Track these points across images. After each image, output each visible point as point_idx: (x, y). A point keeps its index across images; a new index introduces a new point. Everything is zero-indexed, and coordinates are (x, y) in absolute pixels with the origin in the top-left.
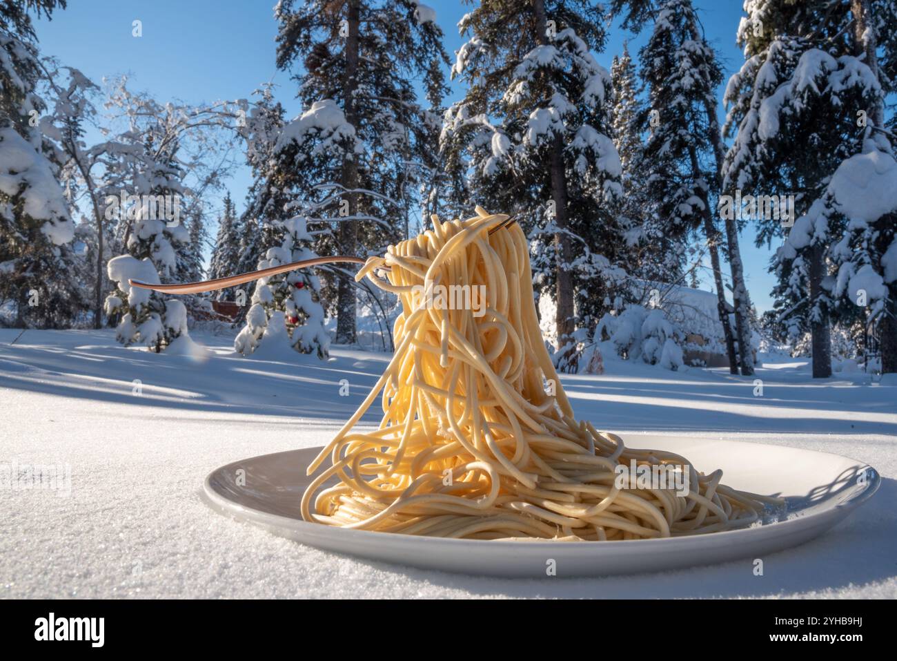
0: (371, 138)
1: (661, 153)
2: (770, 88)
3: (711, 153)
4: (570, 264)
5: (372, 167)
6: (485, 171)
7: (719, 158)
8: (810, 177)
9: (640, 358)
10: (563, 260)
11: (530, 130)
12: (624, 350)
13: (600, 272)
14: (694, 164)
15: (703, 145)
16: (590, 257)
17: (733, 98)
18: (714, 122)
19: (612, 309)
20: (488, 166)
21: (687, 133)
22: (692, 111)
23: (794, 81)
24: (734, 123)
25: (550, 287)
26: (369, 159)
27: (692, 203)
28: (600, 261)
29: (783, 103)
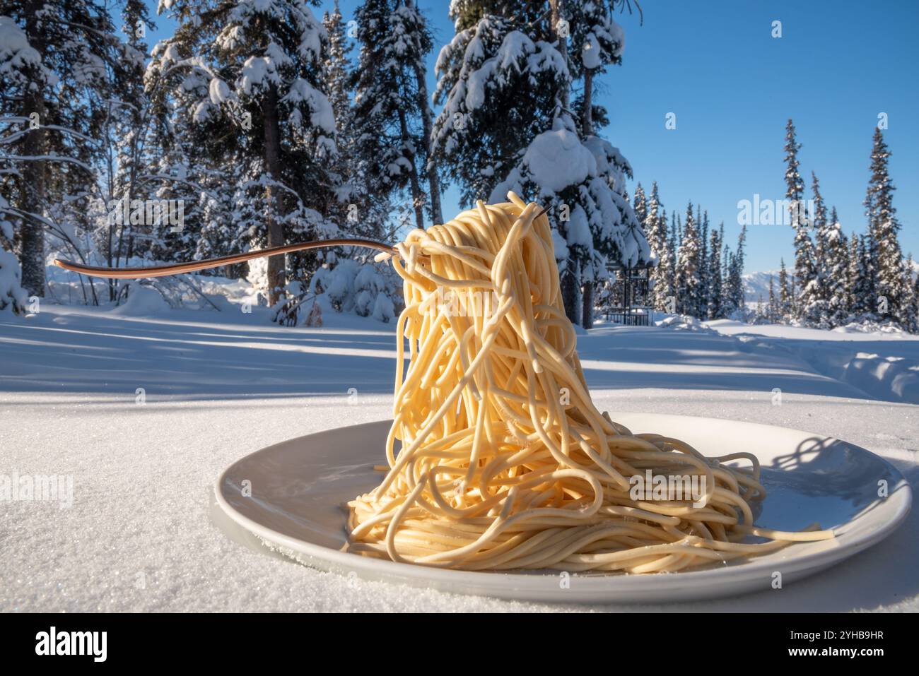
0: (61, 68)
1: (373, 113)
2: (478, 62)
3: (419, 117)
4: (284, 216)
5: (61, 101)
6: (196, 117)
7: (427, 123)
8: (507, 147)
9: (353, 310)
10: (277, 213)
11: (245, 79)
12: (337, 303)
13: (313, 226)
14: (403, 127)
15: (412, 110)
16: (304, 212)
17: (444, 68)
18: (423, 89)
19: (325, 263)
20: (198, 111)
21: (398, 96)
22: (403, 76)
23: (499, 58)
24: (444, 92)
25: (261, 239)
26: (58, 93)
27: (400, 164)
28: (313, 215)
29: (488, 77)
